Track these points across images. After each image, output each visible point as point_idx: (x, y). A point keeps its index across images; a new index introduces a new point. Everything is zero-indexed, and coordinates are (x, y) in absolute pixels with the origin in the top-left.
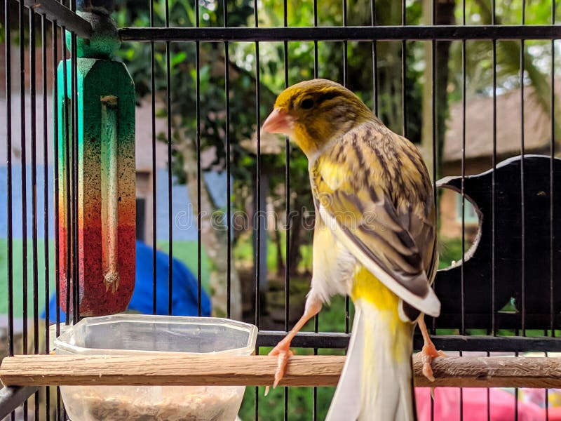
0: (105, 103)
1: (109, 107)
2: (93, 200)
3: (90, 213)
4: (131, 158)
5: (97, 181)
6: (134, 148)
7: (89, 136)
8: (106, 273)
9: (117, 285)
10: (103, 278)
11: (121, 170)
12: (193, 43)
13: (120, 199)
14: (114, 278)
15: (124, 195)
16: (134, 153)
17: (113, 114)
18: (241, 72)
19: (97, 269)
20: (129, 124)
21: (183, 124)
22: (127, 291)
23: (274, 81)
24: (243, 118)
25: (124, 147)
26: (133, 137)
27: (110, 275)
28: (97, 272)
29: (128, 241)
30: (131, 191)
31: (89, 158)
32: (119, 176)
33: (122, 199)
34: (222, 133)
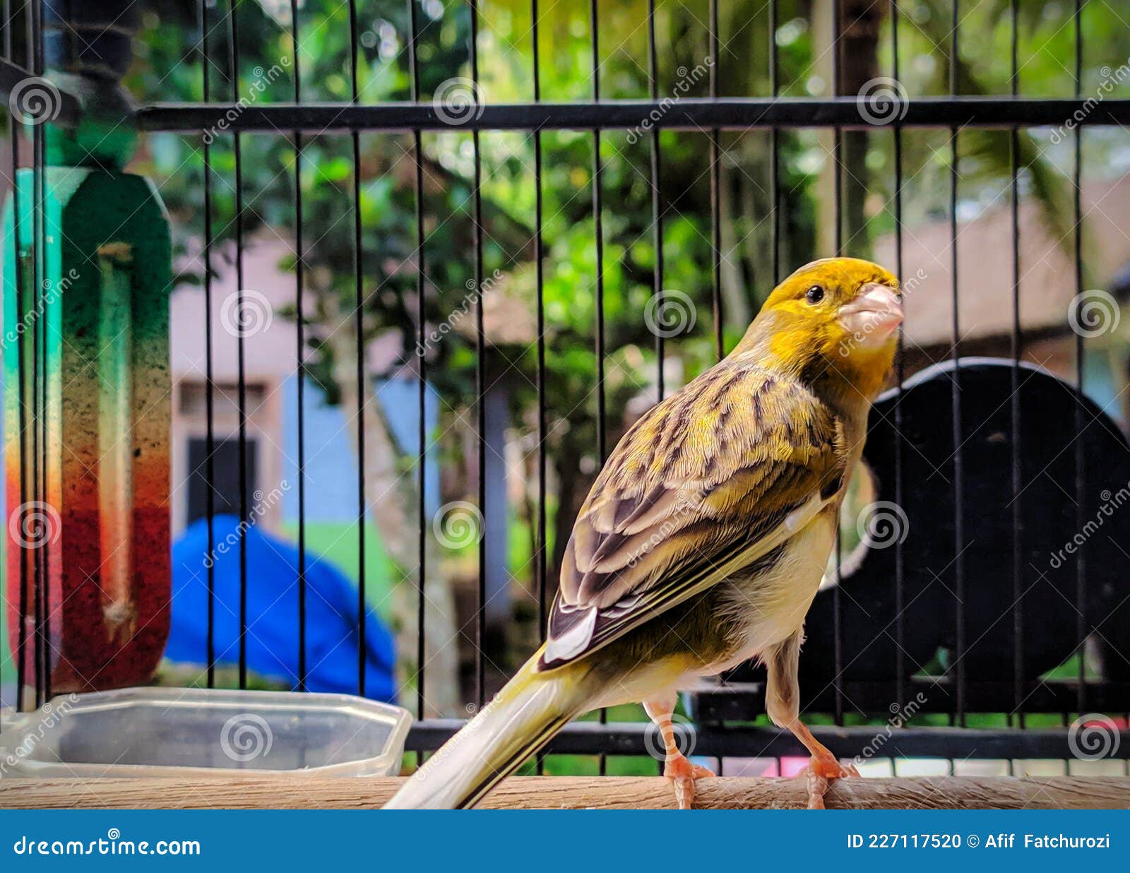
0: (109, 258)
1: (117, 266)
2: (81, 455)
3: (75, 483)
4: (162, 368)
5: (90, 417)
6: (166, 348)
7: (72, 324)
8: (110, 603)
9: (132, 627)
10: (102, 614)
11: (141, 393)
12: (346, 133)
13: (137, 453)
14: (127, 613)
15: (147, 444)
16: (167, 359)
17: (124, 279)
18: (451, 178)
19: (90, 596)
20: (157, 301)
21: (334, 287)
22: (151, 640)
23: (515, 196)
24: (454, 272)
25: (146, 346)
26: (165, 327)
27: (117, 608)
28: (90, 601)
29: (156, 537)
30: (162, 436)
31: (73, 371)
32: (136, 405)
33: (143, 452)
34: (412, 303)
